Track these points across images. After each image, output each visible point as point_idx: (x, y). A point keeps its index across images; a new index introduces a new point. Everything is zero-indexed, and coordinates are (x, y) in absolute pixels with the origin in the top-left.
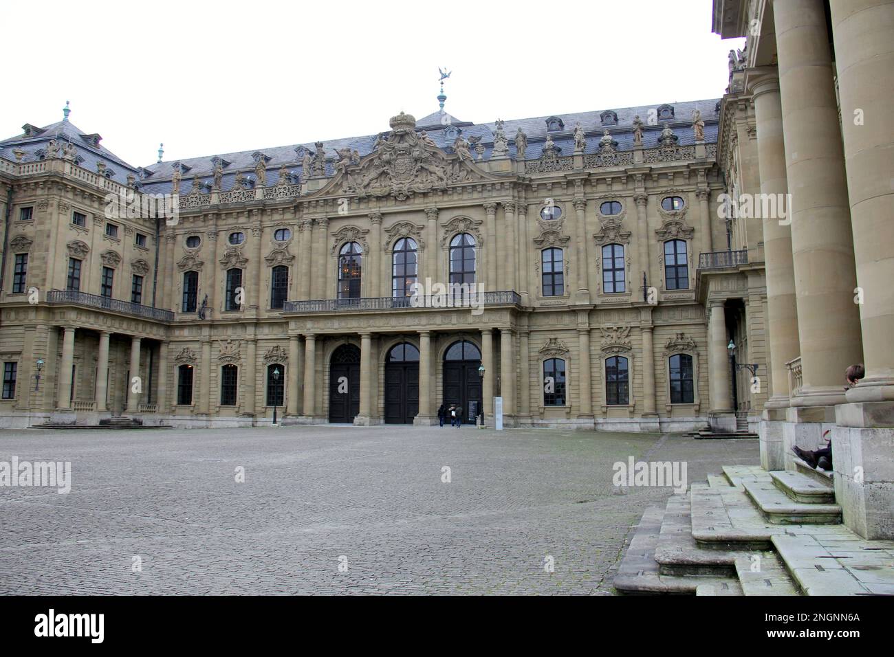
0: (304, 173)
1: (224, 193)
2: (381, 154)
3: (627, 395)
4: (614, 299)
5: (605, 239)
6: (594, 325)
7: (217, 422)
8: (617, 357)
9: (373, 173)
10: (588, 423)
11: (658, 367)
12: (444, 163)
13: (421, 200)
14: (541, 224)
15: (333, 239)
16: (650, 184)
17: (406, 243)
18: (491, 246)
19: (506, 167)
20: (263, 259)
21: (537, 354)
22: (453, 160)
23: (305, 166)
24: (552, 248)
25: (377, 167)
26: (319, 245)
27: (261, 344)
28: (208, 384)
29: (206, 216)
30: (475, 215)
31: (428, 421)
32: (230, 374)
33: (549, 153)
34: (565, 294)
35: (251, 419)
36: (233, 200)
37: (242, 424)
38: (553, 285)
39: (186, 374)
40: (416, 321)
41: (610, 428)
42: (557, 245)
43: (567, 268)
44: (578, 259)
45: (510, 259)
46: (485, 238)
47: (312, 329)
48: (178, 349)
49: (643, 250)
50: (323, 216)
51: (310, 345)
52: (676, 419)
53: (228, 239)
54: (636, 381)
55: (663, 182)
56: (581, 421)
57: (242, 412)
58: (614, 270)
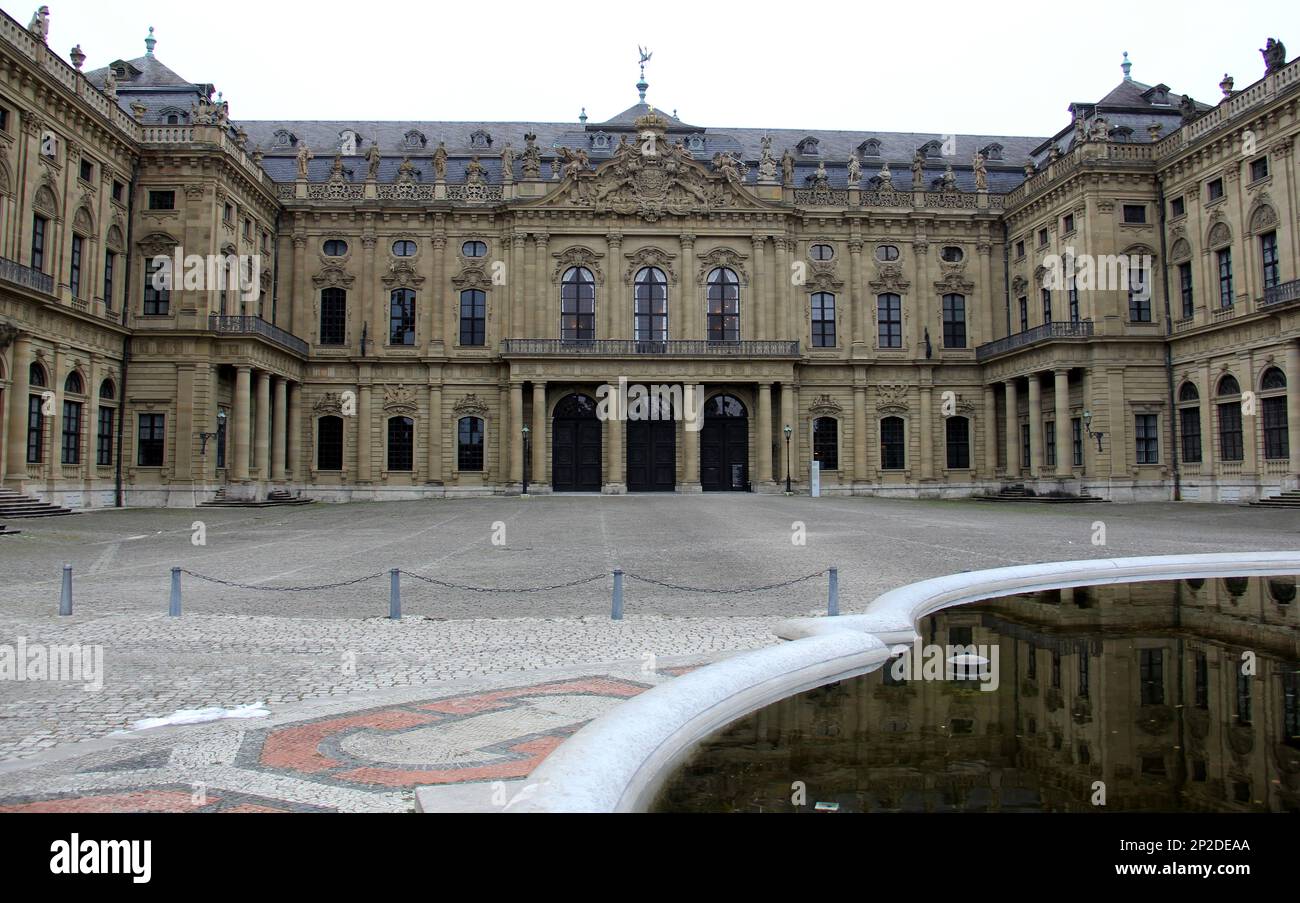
2: (625, 161)
3: (902, 458)
4: (891, 355)
5: (882, 287)
6: (871, 383)
7: (384, 493)
8: (893, 417)
9: (612, 184)
10: (866, 489)
11: (935, 430)
12: (704, 181)
13: (675, 224)
14: (812, 265)
15: (555, 260)
16: (932, 231)
17: (651, 273)
18: (761, 285)
19: (776, 194)
20: (448, 280)
21: (807, 412)
22: (716, 179)
23: (508, 161)
24: (823, 293)
25: (619, 177)
27: (449, 390)
28: (369, 445)
30: (739, 248)
32: (399, 430)
34: (838, 346)
35: (437, 488)
37: (429, 495)
38: (824, 335)
39: (332, 430)
41: (885, 494)
42: (829, 289)
43: (840, 316)
46: (750, 275)
47: (543, 374)
48: (316, 394)
49: (922, 302)
50: (543, 230)
51: (539, 395)
52: (953, 485)
54: (913, 444)
55: (944, 230)
57: (421, 478)
58: (889, 322)
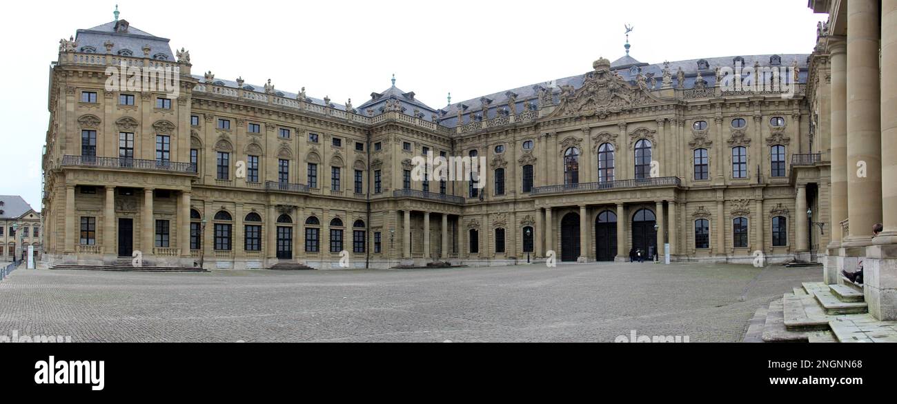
0: (539, 103)
1: (490, 121)
2: (588, 87)
3: (746, 241)
4: (739, 182)
5: (734, 143)
6: (726, 199)
7: (494, 263)
8: (740, 218)
9: (583, 101)
10: (722, 259)
11: (765, 224)
12: (630, 92)
13: (616, 118)
14: (694, 133)
15: (561, 145)
16: (763, 108)
17: (606, 146)
18: (662, 147)
19: (670, 94)
20: (517, 162)
21: (691, 217)
22: (636, 90)
23: (540, 98)
24: (701, 149)
25: (586, 96)
26: (551, 150)
27: (518, 214)
28: (487, 240)
29: (480, 136)
30: (650, 127)
31: (623, 259)
32: (500, 234)
33: (699, 84)
34: (709, 178)
35: (514, 260)
36: (495, 125)
37: (509, 263)
38: (701, 172)
39: (474, 235)
40: (614, 196)
41: (736, 261)
42: (704, 146)
43: (710, 162)
44: (717, 156)
45: (674, 156)
46: (657, 141)
47: (549, 204)
48: (468, 220)
49: (758, 151)
50: (553, 131)
51: (548, 214)
52: (776, 255)
53: (494, 150)
54: (752, 233)
55: (772, 107)
56: (719, 257)
57: (508, 256)
58: (739, 163)
